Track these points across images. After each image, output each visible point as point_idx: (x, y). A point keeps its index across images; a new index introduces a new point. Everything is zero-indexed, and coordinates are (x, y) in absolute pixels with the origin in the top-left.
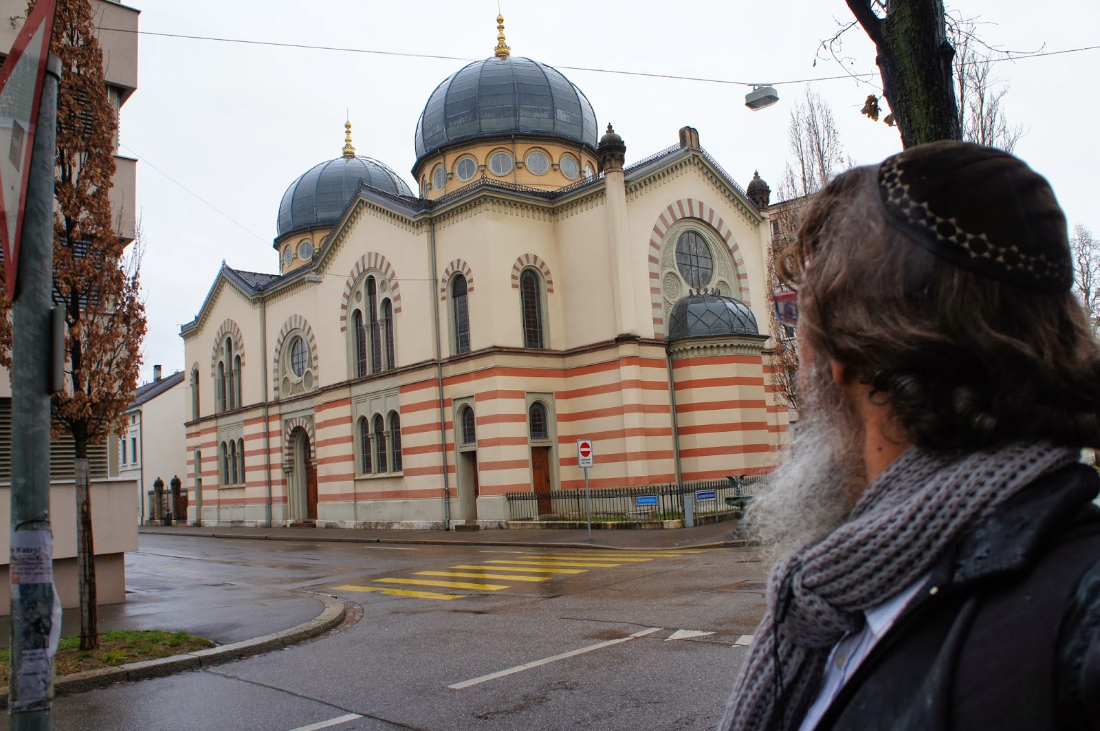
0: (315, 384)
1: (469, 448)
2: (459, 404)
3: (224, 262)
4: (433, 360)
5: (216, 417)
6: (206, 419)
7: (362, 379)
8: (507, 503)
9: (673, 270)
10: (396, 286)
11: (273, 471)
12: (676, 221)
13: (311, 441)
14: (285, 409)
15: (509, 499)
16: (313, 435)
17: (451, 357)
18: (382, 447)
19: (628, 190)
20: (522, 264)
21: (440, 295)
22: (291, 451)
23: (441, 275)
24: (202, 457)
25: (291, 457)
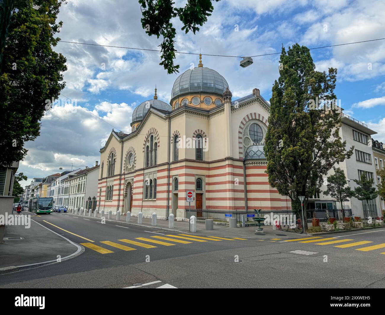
0: (135, 169)
1: (176, 192)
2: (174, 177)
3: (113, 130)
4: (167, 163)
5: (107, 178)
6: (104, 179)
7: (147, 168)
8: (186, 212)
9: (247, 136)
10: (159, 138)
11: (121, 196)
12: (250, 120)
13: (132, 187)
14: (126, 176)
15: (186, 211)
16: (133, 185)
17: (173, 162)
18: (151, 190)
19: (232, 109)
20: (197, 133)
21: (171, 142)
22: (126, 190)
23: (172, 135)
24: (102, 190)
25: (126, 192)
